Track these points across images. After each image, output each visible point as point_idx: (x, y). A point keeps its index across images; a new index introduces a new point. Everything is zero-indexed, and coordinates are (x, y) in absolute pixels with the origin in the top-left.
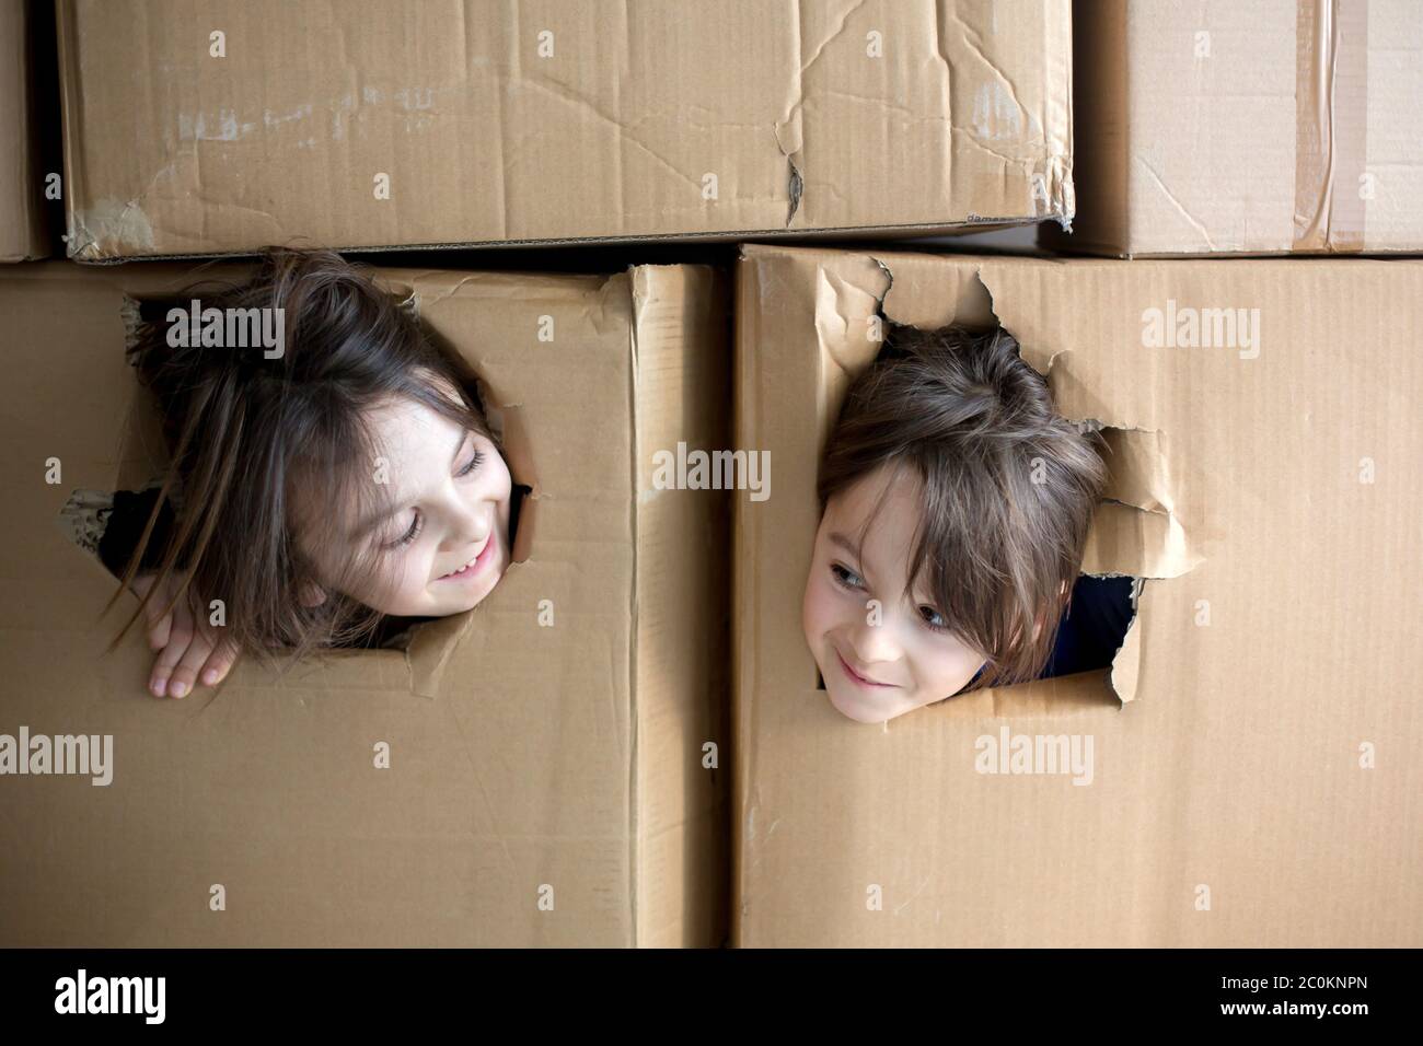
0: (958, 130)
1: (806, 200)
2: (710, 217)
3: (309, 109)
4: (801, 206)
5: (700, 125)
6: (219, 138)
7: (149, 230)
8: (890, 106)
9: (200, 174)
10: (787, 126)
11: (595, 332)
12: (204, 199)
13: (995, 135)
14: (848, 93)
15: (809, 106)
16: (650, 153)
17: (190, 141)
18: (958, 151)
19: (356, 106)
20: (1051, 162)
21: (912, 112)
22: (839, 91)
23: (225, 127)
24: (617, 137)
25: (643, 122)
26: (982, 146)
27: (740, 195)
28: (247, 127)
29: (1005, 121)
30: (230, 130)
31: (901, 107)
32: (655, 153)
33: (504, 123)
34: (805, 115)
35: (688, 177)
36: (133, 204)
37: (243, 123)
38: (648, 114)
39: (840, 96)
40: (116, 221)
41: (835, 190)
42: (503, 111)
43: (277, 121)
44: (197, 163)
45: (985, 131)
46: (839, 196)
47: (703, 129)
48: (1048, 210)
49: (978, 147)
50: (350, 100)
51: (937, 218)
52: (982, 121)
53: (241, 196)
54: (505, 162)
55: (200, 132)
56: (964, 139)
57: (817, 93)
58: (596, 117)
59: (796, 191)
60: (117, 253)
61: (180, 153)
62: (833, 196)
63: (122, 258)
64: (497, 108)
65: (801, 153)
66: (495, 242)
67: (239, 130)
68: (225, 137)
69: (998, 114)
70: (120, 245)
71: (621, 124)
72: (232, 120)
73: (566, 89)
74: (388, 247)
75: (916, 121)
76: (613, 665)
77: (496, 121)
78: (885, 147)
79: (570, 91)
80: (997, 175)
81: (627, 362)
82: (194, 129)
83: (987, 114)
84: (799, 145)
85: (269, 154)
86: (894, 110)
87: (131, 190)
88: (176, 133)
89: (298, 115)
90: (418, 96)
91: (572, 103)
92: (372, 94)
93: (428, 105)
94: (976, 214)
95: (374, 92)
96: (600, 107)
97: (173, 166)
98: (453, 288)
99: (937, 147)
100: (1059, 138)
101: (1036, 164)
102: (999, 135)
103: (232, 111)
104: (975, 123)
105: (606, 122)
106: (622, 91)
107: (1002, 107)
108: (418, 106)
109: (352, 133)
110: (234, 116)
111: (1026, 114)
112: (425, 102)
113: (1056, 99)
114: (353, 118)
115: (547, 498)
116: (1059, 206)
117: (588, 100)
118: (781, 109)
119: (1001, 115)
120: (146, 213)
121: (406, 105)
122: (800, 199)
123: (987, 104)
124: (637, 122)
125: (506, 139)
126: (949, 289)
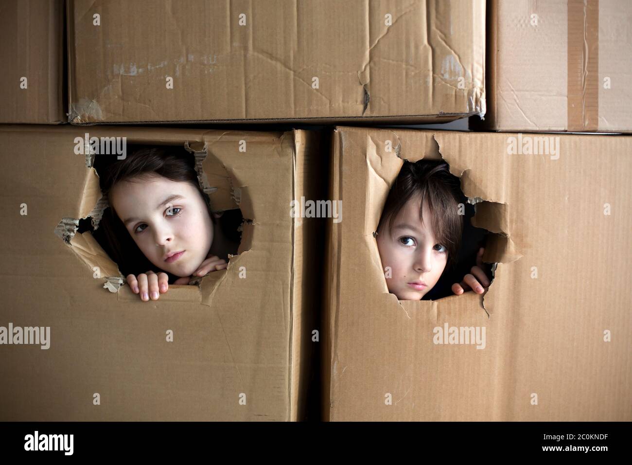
0: (435, 75)
1: (371, 104)
2: (330, 110)
3: (166, 63)
4: (369, 107)
5: (326, 72)
6: (129, 74)
7: (100, 112)
8: (406, 65)
9: (122, 89)
10: (363, 73)
11: (278, 156)
12: (123, 99)
13: (451, 78)
14: (389, 60)
15: (372, 64)
16: (305, 83)
17: (118, 75)
18: (435, 85)
19: (185, 62)
20: (475, 90)
21: (416, 68)
22: (385, 58)
23: (132, 70)
24: (292, 77)
25: (303, 70)
26: (446, 82)
27: (343, 101)
28: (140, 70)
29: (455, 72)
30: (134, 71)
31: (411, 66)
32: (307, 83)
33: (245, 70)
34: (371, 69)
35: (321, 94)
36: (94, 101)
37: (139, 68)
38: (305, 67)
39: (386, 60)
40: (88, 107)
41: (383, 99)
42: (245, 65)
43: (153, 68)
44: (120, 85)
45: (447, 76)
46: (384, 102)
47: (328, 74)
48: (474, 110)
49: (444, 83)
50: (183, 60)
51: (427, 113)
52: (445, 72)
53: (138, 99)
54: (246, 87)
55: (122, 72)
56: (438, 79)
57: (376, 59)
58: (283, 68)
59: (367, 100)
60: (87, 121)
61: (114, 80)
62: (382, 102)
63: (90, 123)
64: (242, 63)
65: (369, 85)
66: (241, 120)
67: (138, 71)
68: (132, 74)
69: (452, 68)
70: (89, 118)
71: (295, 71)
72: (135, 67)
73: (271, 56)
74: (197, 121)
75: (417, 71)
76: (283, 294)
77: (242, 69)
78: (404, 82)
79: (273, 57)
80: (452, 95)
81: (292, 169)
82: (119, 71)
83: (448, 69)
84: (368, 81)
85: (149, 81)
86: (409, 67)
87: (94, 95)
88: (112, 72)
89: (162, 65)
90: (210, 58)
91: (274, 62)
92: (191, 57)
93: (214, 62)
94: (443, 111)
95: (192, 57)
96: (286, 64)
97: (111, 86)
98: (219, 137)
99: (426, 83)
100: (479, 79)
101: (469, 90)
102: (453, 78)
103: (135, 63)
104: (442, 72)
105: (288, 70)
106: (294, 57)
107: (454, 66)
108: (211, 62)
109: (183, 74)
110: (135, 65)
111: (464, 69)
112: (213, 61)
113: (478, 63)
114: (184, 67)
115: (258, 224)
116: (479, 109)
117: (280, 61)
118: (360, 66)
119: (454, 69)
120: (100, 105)
121: (206, 62)
122: (368, 104)
123: (448, 64)
124: (301, 70)
125: (246, 77)
126: (422, 143)
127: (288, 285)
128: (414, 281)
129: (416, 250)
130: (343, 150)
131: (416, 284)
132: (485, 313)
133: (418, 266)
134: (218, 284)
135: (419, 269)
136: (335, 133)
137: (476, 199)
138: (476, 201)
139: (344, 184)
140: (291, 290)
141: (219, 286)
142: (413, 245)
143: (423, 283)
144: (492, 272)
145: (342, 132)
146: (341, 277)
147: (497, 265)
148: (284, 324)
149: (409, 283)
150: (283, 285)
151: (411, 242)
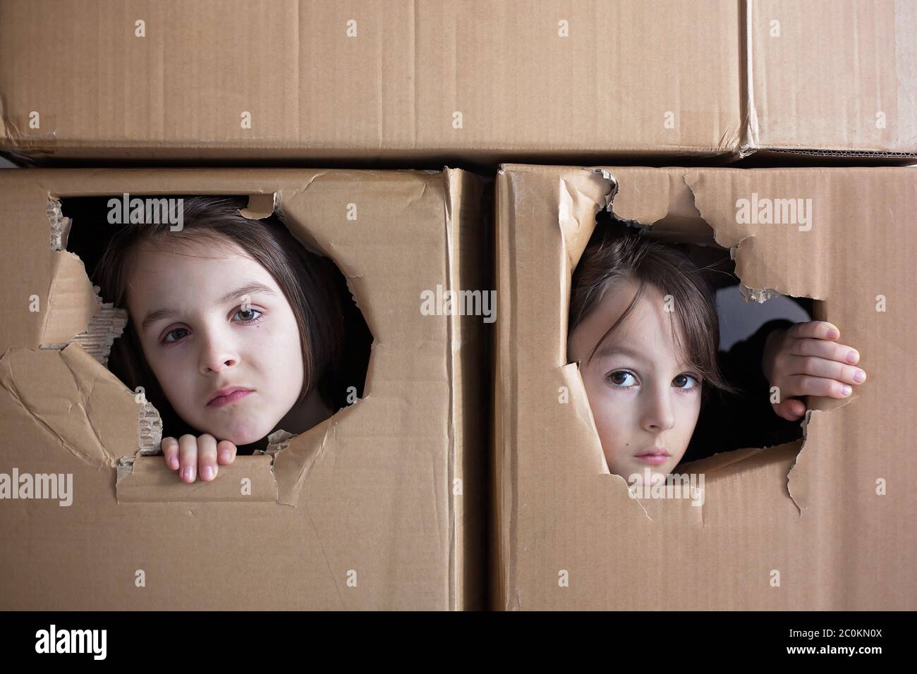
126: (662, 191)
127: (442, 459)
128: (646, 451)
129: (641, 392)
130: (516, 206)
131: (652, 455)
132: (793, 506)
133: (650, 420)
134: (308, 464)
135: (653, 426)
136: (500, 177)
137: (766, 293)
138: (767, 295)
139: (518, 271)
140: (449, 470)
141: (312, 466)
142: (634, 385)
143: (663, 451)
144: (802, 429)
145: (512, 174)
146: (520, 445)
147: (810, 413)
148: (438, 534)
149: (636, 456)
150: (434, 460)
151: (629, 380)
